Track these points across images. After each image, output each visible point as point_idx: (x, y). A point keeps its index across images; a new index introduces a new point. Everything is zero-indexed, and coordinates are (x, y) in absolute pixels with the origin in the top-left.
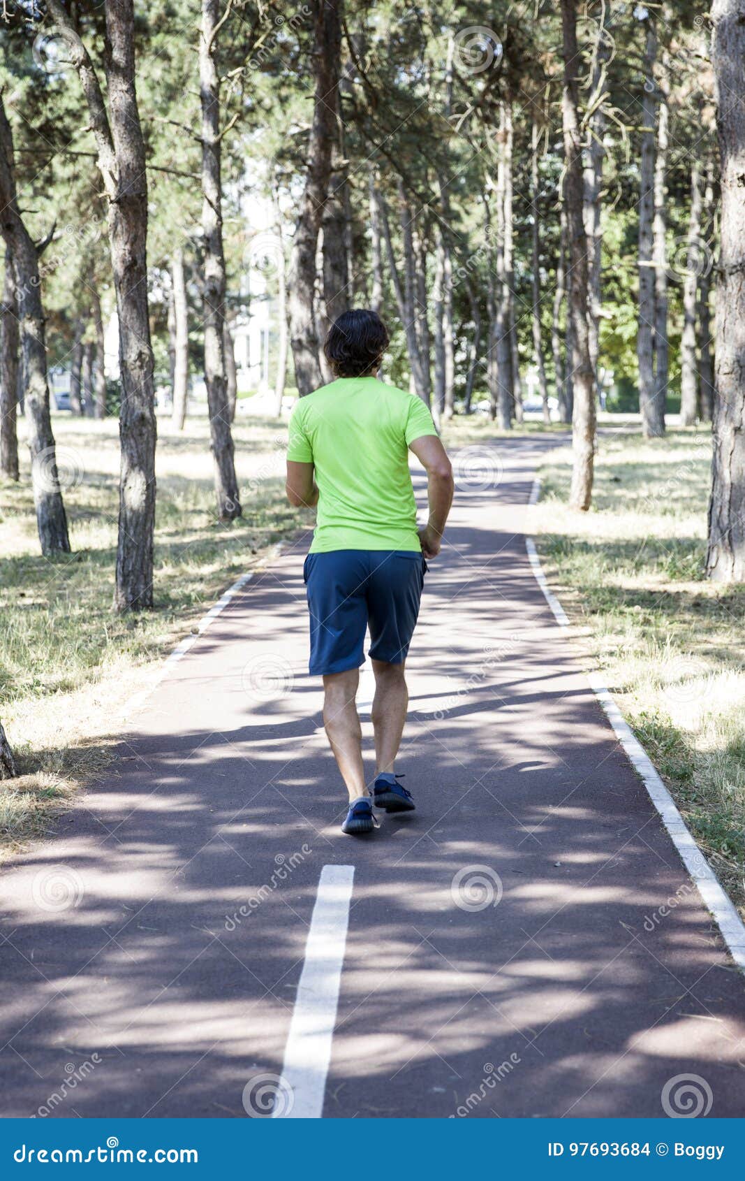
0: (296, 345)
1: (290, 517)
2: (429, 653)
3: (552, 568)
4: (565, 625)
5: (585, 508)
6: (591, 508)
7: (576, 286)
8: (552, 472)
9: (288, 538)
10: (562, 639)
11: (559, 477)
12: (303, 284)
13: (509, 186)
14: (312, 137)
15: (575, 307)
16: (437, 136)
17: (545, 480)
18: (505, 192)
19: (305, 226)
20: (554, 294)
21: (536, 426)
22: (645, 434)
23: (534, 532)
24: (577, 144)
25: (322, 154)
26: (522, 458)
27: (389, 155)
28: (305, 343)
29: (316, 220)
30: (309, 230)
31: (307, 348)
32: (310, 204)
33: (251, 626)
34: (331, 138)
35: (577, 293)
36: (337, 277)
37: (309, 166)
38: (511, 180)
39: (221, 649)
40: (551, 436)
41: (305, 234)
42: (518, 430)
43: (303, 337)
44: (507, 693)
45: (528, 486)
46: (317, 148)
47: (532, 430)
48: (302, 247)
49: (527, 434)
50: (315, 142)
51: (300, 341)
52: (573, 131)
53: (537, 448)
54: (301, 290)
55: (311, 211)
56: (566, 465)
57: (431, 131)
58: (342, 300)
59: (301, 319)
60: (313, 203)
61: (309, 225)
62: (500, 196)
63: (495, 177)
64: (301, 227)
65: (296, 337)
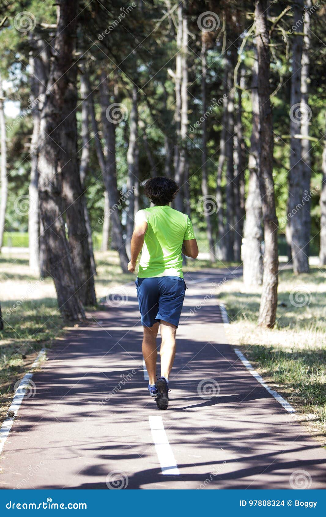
0: (42, 195)
1: (41, 330)
2: (197, 432)
3: (265, 371)
4: (293, 412)
5: (271, 326)
6: (275, 326)
7: (265, 153)
8: (232, 298)
9: (47, 347)
10: (295, 422)
11: (238, 302)
12: (49, 148)
13: (185, 75)
14: (58, 34)
15: (264, 169)
16: (146, 35)
17: (228, 305)
18: (182, 79)
19: (52, 103)
20: (217, 159)
21: (204, 264)
22: (295, 270)
23: (238, 343)
24: (266, 44)
25: (66, 47)
26: (203, 288)
27: (110, 49)
28: (50, 194)
29: (60, 98)
30: (54, 106)
31: (51, 198)
32: (55, 86)
33: (52, 411)
34: (72, 36)
35: (265, 158)
36: (70, 143)
37: (55, 57)
38: (187, 69)
39: (35, 428)
40: (218, 271)
41: (52, 109)
42: (191, 266)
43: (49, 189)
44: (271, 461)
45: (216, 309)
46: (62, 43)
47: (202, 267)
48: (49, 119)
49: (199, 269)
50: (61, 38)
51: (46, 192)
52: (263, 35)
53: (210, 280)
54: (48, 153)
55: (57, 91)
56: (240, 293)
57: (142, 32)
58: (74, 161)
59: (47, 175)
60: (58, 85)
61: (55, 103)
62: (177, 82)
63: (174, 68)
64: (48, 104)
65: (43, 189)
